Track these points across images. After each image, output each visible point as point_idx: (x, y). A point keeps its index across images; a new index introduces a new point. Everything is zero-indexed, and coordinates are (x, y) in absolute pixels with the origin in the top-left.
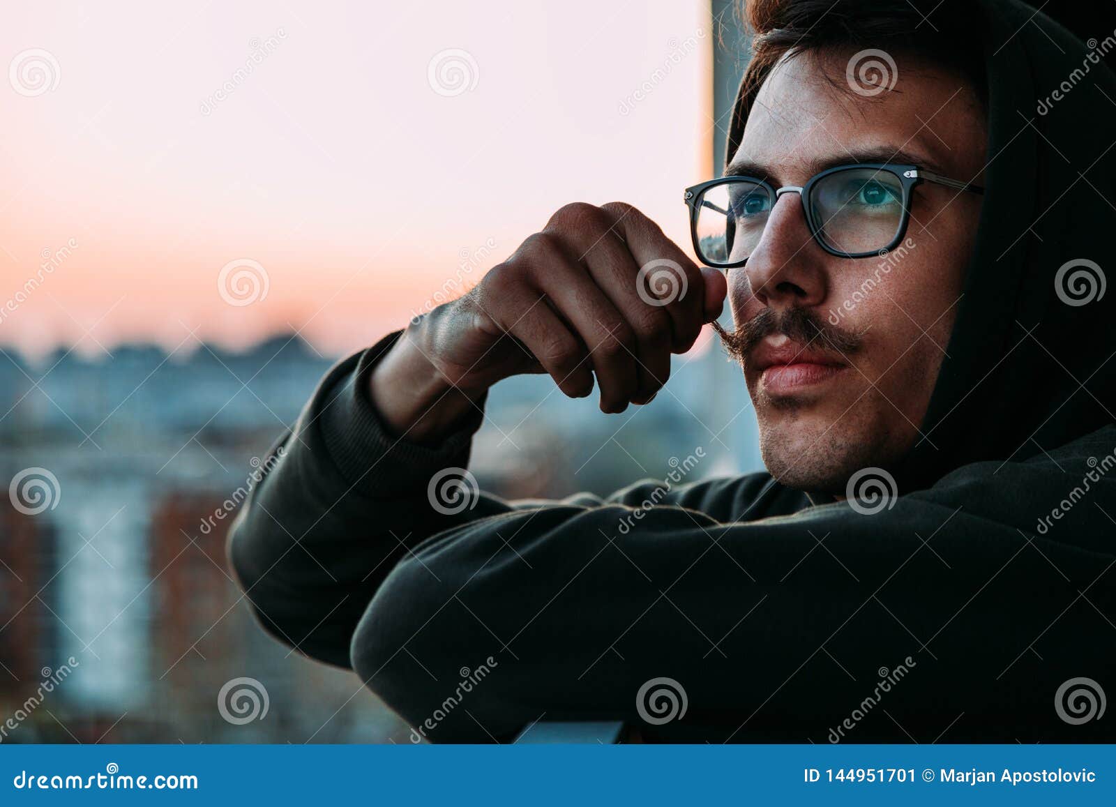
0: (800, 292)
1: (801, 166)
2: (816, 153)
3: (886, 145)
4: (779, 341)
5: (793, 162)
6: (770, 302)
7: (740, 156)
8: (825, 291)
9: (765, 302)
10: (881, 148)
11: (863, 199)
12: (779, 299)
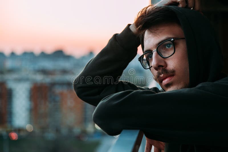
0: (162, 66)
1: (154, 46)
2: (156, 43)
3: (166, 37)
4: (162, 76)
5: (153, 46)
6: (158, 70)
7: (145, 49)
8: (166, 65)
9: (158, 71)
10: (166, 38)
11: (167, 48)
12: (159, 69)
